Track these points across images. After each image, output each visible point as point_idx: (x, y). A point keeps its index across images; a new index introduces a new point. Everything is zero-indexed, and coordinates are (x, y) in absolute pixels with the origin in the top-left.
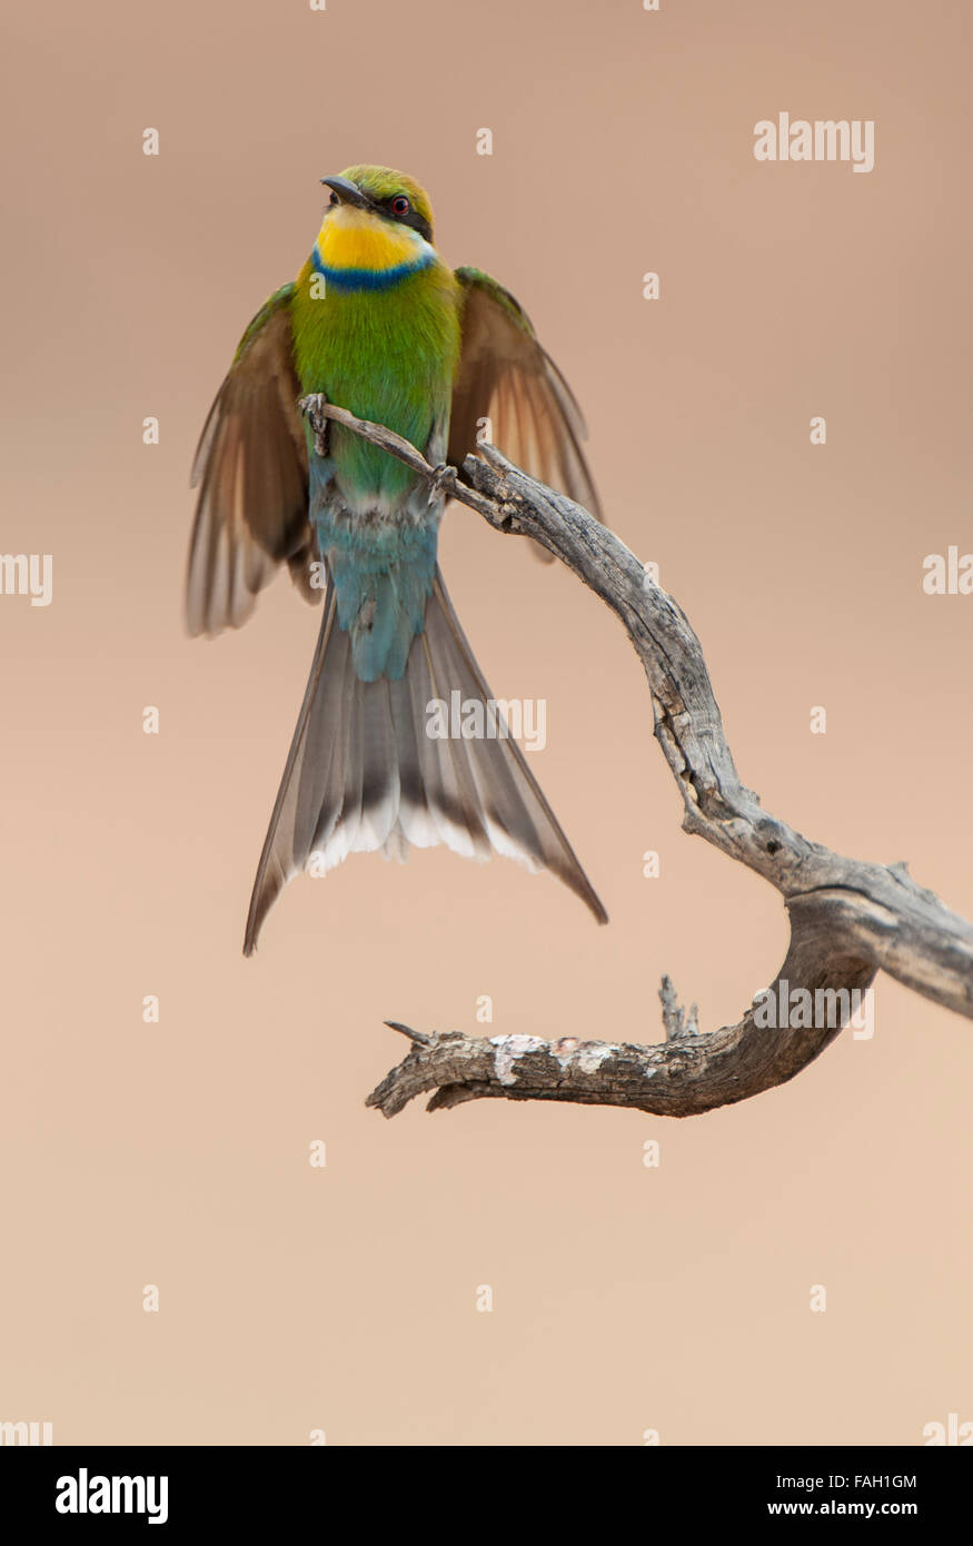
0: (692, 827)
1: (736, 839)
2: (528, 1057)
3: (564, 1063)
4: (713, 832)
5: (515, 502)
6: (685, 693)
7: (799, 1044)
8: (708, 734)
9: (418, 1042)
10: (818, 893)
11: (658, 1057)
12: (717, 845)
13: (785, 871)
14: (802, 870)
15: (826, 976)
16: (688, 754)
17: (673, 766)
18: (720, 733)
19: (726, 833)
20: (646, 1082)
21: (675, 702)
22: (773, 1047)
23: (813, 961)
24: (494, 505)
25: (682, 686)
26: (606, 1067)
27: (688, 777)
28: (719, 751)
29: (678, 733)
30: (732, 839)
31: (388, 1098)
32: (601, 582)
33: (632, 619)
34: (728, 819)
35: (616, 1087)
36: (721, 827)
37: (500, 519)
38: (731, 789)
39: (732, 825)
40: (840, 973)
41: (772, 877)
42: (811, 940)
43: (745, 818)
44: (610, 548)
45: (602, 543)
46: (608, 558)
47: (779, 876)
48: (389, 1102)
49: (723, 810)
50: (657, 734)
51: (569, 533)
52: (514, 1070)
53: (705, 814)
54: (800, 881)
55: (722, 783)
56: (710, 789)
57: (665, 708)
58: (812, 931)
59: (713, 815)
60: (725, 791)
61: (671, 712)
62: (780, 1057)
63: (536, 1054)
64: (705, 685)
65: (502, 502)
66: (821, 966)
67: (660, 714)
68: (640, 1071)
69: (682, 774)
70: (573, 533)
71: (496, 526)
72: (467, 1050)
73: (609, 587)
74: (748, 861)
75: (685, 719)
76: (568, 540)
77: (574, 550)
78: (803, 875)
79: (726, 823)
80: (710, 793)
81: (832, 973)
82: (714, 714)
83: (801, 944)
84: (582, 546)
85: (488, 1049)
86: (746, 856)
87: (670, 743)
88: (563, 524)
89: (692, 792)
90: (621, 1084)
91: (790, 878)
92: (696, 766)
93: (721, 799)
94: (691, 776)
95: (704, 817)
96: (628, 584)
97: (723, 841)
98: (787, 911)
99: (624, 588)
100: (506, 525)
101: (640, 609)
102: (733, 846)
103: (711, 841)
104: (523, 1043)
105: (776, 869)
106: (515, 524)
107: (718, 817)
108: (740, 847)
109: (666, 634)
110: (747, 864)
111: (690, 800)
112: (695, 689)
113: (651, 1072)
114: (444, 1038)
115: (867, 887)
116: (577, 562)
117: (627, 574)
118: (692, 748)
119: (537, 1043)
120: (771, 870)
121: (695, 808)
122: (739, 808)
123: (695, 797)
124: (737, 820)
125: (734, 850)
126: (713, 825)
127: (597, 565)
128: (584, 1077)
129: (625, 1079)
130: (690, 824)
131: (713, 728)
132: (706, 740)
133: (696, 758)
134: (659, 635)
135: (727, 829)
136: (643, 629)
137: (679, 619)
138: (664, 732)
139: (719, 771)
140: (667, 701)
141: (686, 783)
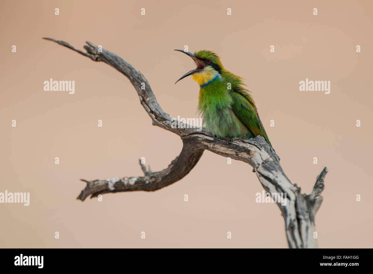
0: (155, 124)
1: (167, 125)
2: (116, 183)
3: (126, 183)
4: (161, 125)
5: (98, 54)
6: (147, 93)
7: (186, 171)
8: (154, 102)
9: (88, 183)
10: (191, 135)
11: (148, 179)
12: (162, 127)
13: (181, 131)
14: (185, 131)
15: (193, 154)
16: (150, 107)
17: (147, 111)
18: (156, 101)
19: (165, 124)
20: (146, 185)
21: (145, 96)
22: (180, 172)
23: (190, 151)
24: (93, 56)
25: (146, 91)
26: (136, 183)
27: (151, 112)
28: (157, 106)
29: (147, 102)
30: (166, 126)
31: (82, 197)
32: (123, 70)
33: (131, 78)
34: (164, 121)
35: (139, 187)
36: (163, 123)
37: (95, 59)
38: (163, 114)
39: (166, 122)
40: (197, 153)
41: (178, 133)
42: (190, 146)
43: (168, 120)
44: (123, 62)
45: (121, 61)
46: (123, 65)
47: (179, 133)
48: (83, 198)
49: (162, 119)
50: (142, 103)
51: (113, 60)
52: (114, 186)
53: (158, 120)
54: (185, 133)
55: (161, 113)
56: (158, 115)
57: (143, 97)
58: (190, 144)
59: (160, 121)
60: (162, 115)
61: (144, 98)
62: (181, 174)
63: (118, 182)
64: (151, 91)
65: (94, 55)
66: (192, 152)
67: (142, 99)
68: (144, 182)
69: (150, 112)
70: (114, 60)
71: (94, 60)
72: (101, 183)
73: (125, 71)
74: (171, 130)
75: (148, 99)
76: (113, 61)
77: (115, 64)
78: (186, 131)
79: (164, 122)
80: (158, 116)
81: (195, 153)
82: (154, 97)
83: (187, 148)
84: (116, 62)
85: (106, 182)
86: (170, 129)
87: (145, 105)
88: (111, 58)
89: (153, 116)
90: (140, 186)
91: (183, 133)
92: (154, 110)
93: (161, 117)
94: (152, 112)
95: (158, 122)
96: (129, 70)
97: (164, 126)
98: (182, 141)
99: (128, 71)
100: (97, 60)
101: (133, 75)
102: (167, 127)
103: (160, 127)
104: (115, 180)
105: (178, 131)
106: (99, 59)
107: (161, 121)
108: (169, 127)
109: (140, 80)
110: (171, 131)
111: (154, 118)
112: (149, 92)
113: (147, 182)
114: (94, 181)
115: (204, 133)
116: (116, 66)
117: (129, 67)
118: (151, 106)
119: (118, 180)
120: (177, 131)
121: (155, 120)
122: (166, 118)
123: (155, 117)
124: (167, 121)
125: (167, 128)
126: (161, 123)
127: (121, 66)
128: (131, 186)
129: (141, 185)
130: (155, 123)
131: (154, 100)
132: (154, 103)
133: (153, 108)
134: (139, 81)
135: (165, 123)
136: (134, 80)
137: (142, 76)
138: (143, 103)
139: (159, 110)
140: (143, 96)
141: (151, 114)
